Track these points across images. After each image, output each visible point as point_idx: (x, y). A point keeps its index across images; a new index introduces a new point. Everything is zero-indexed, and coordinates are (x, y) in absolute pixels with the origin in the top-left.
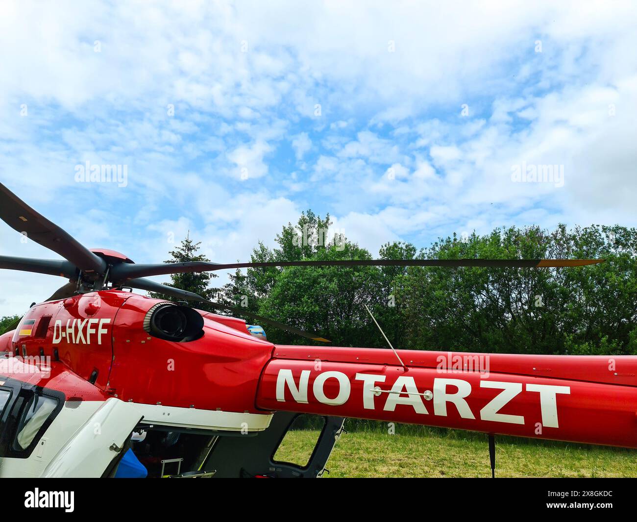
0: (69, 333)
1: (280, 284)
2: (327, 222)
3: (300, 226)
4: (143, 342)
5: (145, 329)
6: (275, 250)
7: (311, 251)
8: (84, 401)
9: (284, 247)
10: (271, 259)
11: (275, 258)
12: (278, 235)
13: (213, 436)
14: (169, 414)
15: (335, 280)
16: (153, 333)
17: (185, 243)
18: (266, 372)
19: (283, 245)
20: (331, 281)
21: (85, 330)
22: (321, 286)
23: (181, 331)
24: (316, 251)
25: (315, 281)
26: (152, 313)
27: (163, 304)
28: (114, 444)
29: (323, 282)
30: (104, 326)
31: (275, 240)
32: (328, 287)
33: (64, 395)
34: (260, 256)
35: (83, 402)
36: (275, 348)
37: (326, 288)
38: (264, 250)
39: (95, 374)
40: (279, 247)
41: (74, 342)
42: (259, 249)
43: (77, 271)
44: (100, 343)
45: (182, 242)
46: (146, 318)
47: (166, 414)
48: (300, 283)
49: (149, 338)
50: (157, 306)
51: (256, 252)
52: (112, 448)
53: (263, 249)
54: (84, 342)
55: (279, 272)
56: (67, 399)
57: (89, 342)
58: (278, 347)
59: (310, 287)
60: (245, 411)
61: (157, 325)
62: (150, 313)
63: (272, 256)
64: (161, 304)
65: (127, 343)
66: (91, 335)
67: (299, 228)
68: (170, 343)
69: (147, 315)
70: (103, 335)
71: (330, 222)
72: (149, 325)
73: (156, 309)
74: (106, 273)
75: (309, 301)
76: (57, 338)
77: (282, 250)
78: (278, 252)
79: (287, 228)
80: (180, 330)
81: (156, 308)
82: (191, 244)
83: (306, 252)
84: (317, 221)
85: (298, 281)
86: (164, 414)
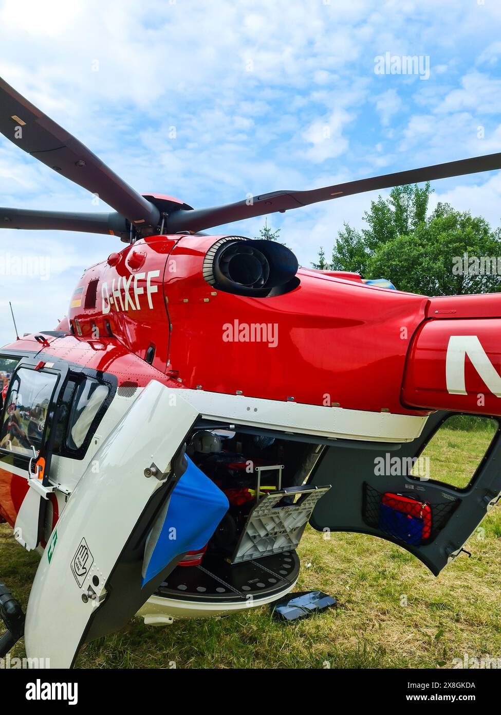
0: (116, 298)
1: (372, 268)
2: (427, 190)
3: (392, 199)
4: (206, 300)
5: (207, 279)
6: (363, 231)
7: (407, 228)
8: (140, 386)
9: (374, 226)
10: (359, 242)
11: (363, 241)
12: (366, 213)
13: (318, 445)
14: (256, 410)
15: (441, 258)
16: (218, 285)
17: (264, 232)
18: (420, 344)
19: (373, 224)
20: (435, 259)
21: (131, 290)
22: (423, 267)
23: (263, 283)
24: (413, 227)
25: (415, 262)
26: (214, 254)
27: (230, 239)
28: (153, 465)
29: (425, 262)
30: (153, 282)
31: (363, 219)
32: (432, 268)
33: (116, 379)
34: (347, 241)
35: (138, 388)
36: (429, 302)
37: (429, 269)
38: (350, 233)
39: (152, 351)
40: (369, 227)
41: (123, 310)
42: (345, 232)
43: (128, 225)
44: (151, 307)
45: (260, 231)
46: (206, 261)
47: (252, 409)
48: (396, 265)
49: (213, 294)
50: (222, 242)
51: (341, 236)
52: (148, 472)
53: (349, 231)
54: (134, 308)
55: (369, 256)
56: (119, 384)
57: (139, 308)
58: (434, 300)
59: (409, 269)
60: (382, 409)
61: (224, 273)
62: (211, 255)
63: (360, 239)
64: (227, 239)
65: (186, 303)
66: (139, 296)
67: (391, 201)
68: (245, 299)
69: (207, 257)
70: (153, 294)
71: (430, 189)
72: (211, 273)
73: (220, 248)
74: (161, 225)
75: (408, 285)
76: (106, 307)
77: (371, 230)
78: (366, 233)
79: (376, 203)
80: (260, 280)
81: (219, 245)
82: (270, 233)
83: (401, 229)
84: (414, 189)
85: (394, 263)
86: (248, 409)
